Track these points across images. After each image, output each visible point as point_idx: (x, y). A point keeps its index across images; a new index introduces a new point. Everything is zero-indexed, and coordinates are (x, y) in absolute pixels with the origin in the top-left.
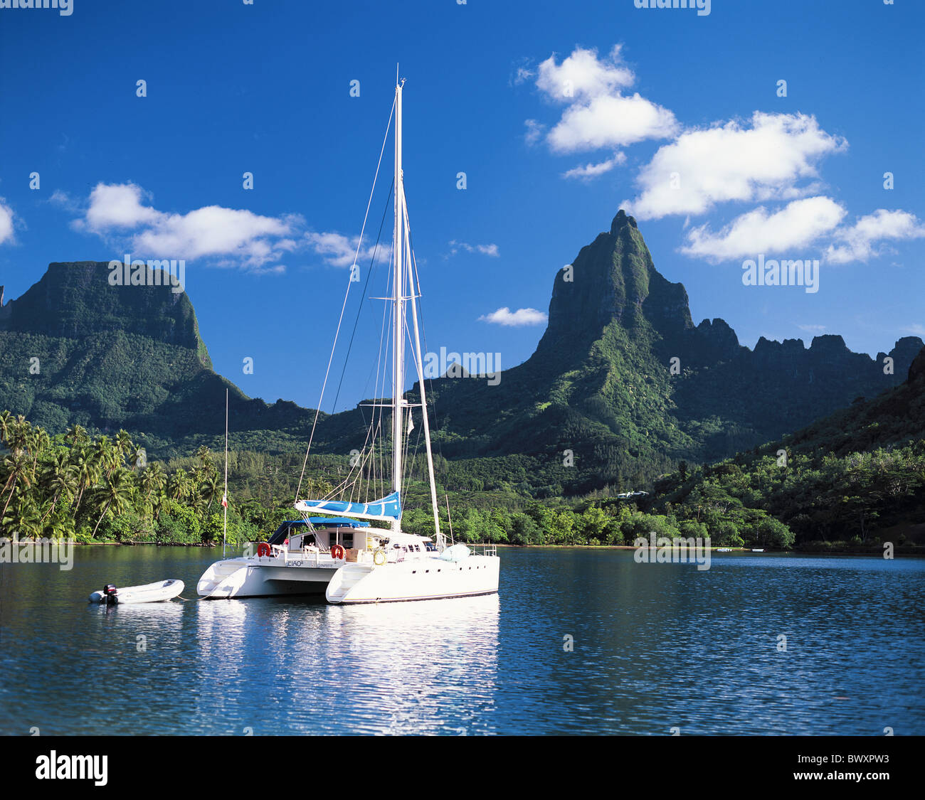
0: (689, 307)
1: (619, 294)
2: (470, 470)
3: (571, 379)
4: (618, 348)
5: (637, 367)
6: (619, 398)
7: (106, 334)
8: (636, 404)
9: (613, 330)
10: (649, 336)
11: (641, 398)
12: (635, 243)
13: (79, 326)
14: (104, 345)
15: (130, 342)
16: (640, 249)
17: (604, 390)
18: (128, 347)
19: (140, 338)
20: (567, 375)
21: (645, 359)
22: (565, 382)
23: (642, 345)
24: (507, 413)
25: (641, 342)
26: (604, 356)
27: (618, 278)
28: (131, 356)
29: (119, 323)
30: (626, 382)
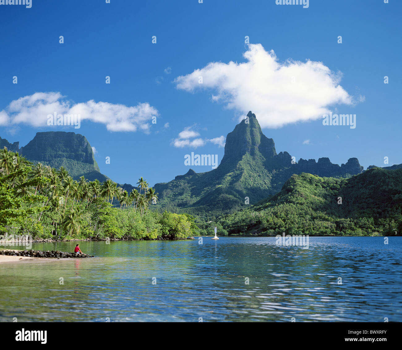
0: (275, 147)
1: (249, 143)
2: (186, 212)
3: (230, 176)
4: (248, 163)
5: (255, 170)
6: (246, 183)
7: (59, 159)
8: (253, 185)
9: (247, 157)
10: (260, 158)
11: (255, 183)
12: (254, 124)
13: (48, 157)
14: (58, 164)
15: (68, 162)
16: (257, 126)
17: (241, 180)
18: (67, 165)
19: (72, 161)
20: (228, 174)
21: (258, 167)
22: (228, 177)
23: (257, 162)
24: (206, 189)
25: (257, 161)
26: (242, 167)
27: (248, 137)
28: (68, 168)
29: (63, 155)
30: (250, 176)
